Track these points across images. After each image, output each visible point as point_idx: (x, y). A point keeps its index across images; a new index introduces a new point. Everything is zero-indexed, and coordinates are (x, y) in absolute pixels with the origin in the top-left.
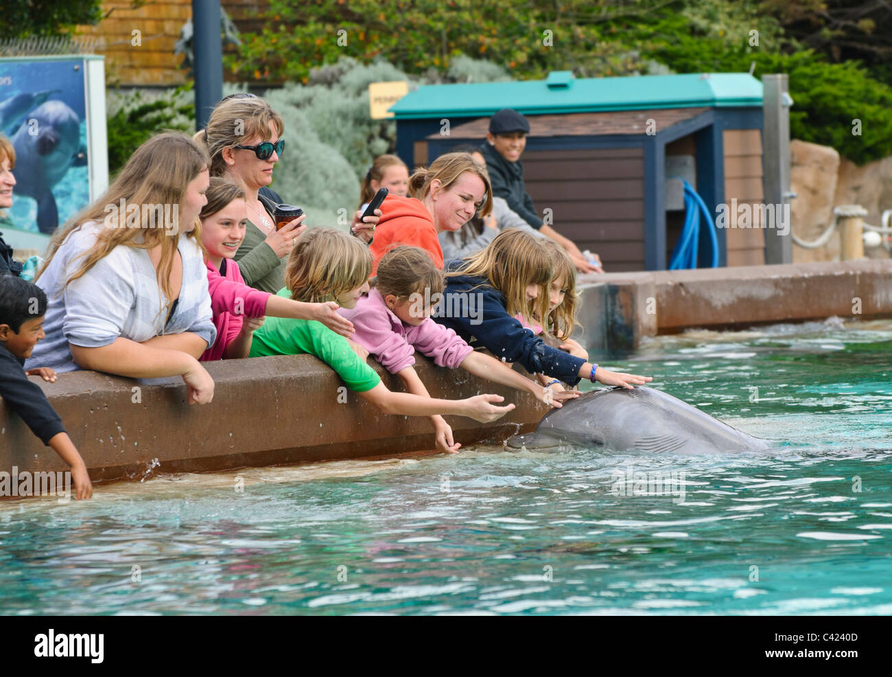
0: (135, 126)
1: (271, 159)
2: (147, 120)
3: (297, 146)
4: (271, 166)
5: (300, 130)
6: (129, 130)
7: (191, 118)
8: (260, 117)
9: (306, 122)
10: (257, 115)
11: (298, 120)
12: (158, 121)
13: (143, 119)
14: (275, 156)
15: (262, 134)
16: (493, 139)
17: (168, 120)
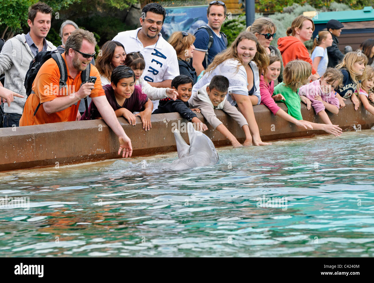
0: (226, 28)
1: (270, 39)
2: (230, 26)
3: (279, 33)
4: (270, 42)
5: (280, 28)
6: (224, 29)
7: (244, 25)
8: (269, 25)
9: (282, 25)
10: (268, 24)
11: (279, 25)
12: (234, 26)
13: (229, 26)
14: (271, 38)
15: (269, 31)
16: (332, 30)
17: (237, 26)
